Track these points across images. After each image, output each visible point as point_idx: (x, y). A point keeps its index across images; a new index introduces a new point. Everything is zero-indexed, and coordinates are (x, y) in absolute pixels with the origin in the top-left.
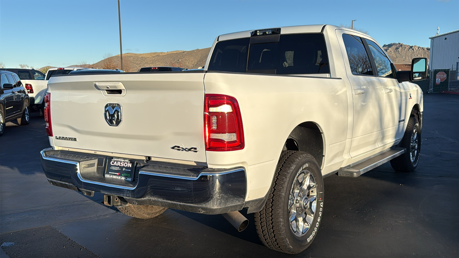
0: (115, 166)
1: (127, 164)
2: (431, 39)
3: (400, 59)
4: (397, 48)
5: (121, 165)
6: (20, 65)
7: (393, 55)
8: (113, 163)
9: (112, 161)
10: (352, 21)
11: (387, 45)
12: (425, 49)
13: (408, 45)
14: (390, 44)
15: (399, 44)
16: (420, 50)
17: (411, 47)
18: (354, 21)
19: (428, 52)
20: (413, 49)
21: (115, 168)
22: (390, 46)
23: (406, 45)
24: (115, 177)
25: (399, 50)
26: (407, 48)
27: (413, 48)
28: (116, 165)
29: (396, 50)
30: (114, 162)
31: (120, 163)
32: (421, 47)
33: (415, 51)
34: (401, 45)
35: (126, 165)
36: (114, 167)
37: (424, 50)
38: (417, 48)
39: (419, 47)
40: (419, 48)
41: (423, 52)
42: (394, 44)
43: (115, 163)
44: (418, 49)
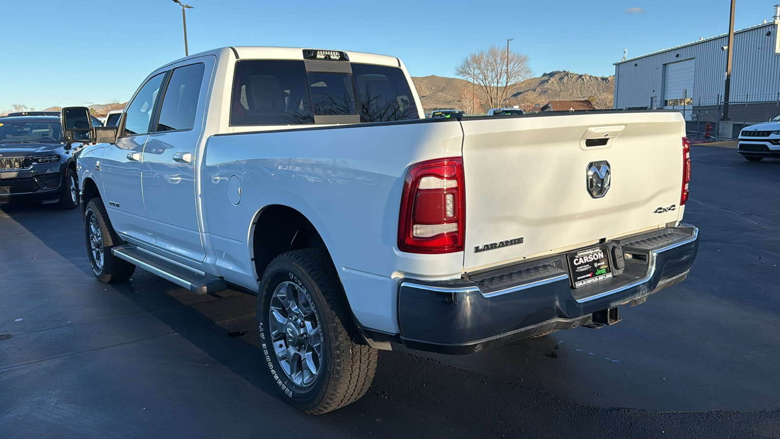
0: (582, 265)
1: (597, 255)
2: (616, 65)
3: (566, 93)
4: (561, 78)
5: (590, 261)
6: (13, 106)
7: (556, 87)
8: (577, 262)
9: (576, 258)
10: (508, 40)
11: (548, 73)
12: (600, 79)
13: (577, 74)
14: (551, 72)
15: (565, 72)
16: (592, 80)
17: (581, 76)
18: (510, 40)
19: (603, 82)
20: (583, 80)
21: (584, 268)
22: (552, 75)
23: (574, 74)
24: (589, 281)
25: (564, 81)
26: (575, 77)
27: (582, 78)
28: (583, 262)
29: (559, 81)
30: (579, 258)
31: (587, 257)
32: (594, 75)
33: (586, 81)
34: (567, 74)
35: (596, 257)
36: (581, 267)
37: (597, 80)
38: (588, 78)
39: (590, 76)
40: (592, 78)
41: (597, 83)
42: (557, 73)
43: (581, 261)
44: (590, 78)
